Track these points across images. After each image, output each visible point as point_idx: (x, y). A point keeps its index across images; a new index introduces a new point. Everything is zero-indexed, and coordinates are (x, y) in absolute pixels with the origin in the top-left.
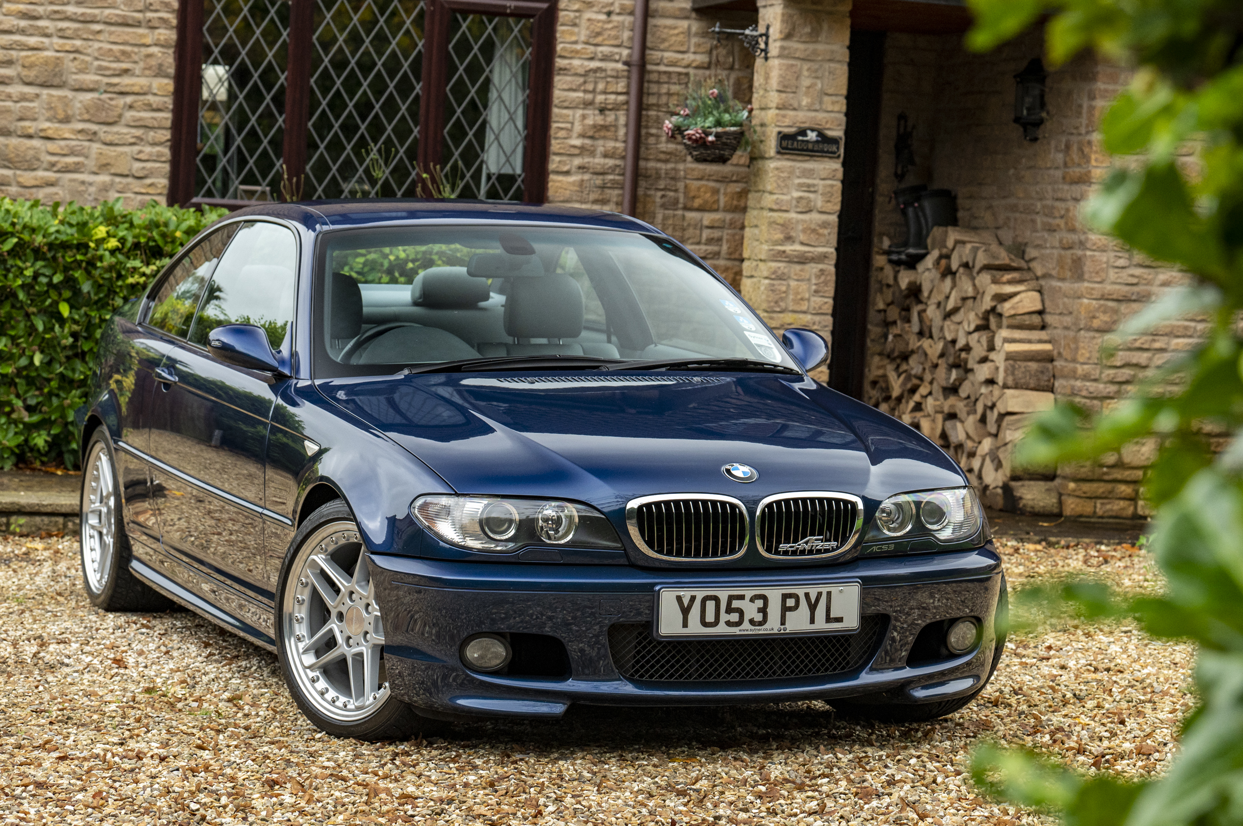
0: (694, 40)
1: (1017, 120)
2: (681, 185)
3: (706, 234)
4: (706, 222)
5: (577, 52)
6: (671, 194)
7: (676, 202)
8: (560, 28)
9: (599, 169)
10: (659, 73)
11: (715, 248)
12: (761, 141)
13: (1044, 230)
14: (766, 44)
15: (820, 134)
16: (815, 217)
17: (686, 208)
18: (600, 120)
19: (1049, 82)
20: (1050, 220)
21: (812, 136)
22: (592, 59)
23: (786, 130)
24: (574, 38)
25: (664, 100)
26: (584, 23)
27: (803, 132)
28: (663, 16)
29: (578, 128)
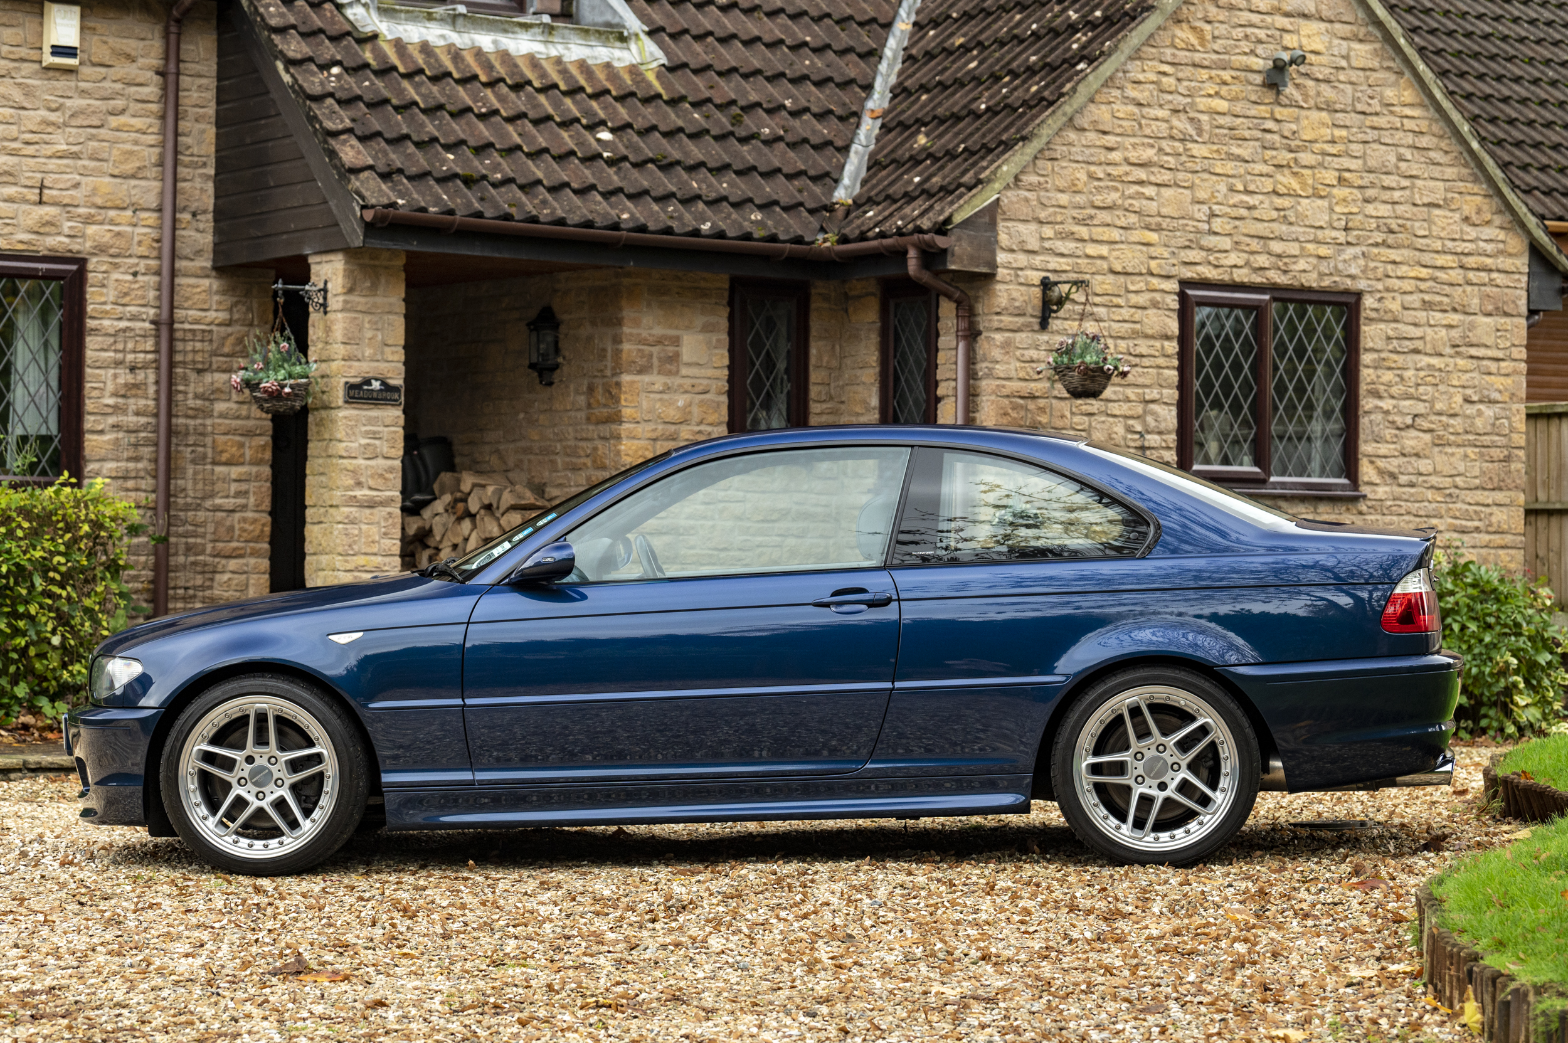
0: (216, 298)
1: (532, 366)
2: (209, 440)
3: (234, 487)
4: (233, 476)
5: (107, 312)
6: (200, 449)
7: (204, 457)
8: (89, 290)
9: (132, 427)
10: (184, 330)
11: (240, 501)
12: (323, 392)
13: (566, 469)
14: (325, 298)
15: (383, 383)
16: (380, 462)
17: (214, 463)
18: (130, 379)
19: (563, 329)
20: (574, 460)
21: (376, 385)
22: (120, 319)
23: (352, 380)
24: (103, 299)
25: (190, 357)
26: (111, 284)
27: (368, 382)
28: (186, 275)
29: (110, 387)
